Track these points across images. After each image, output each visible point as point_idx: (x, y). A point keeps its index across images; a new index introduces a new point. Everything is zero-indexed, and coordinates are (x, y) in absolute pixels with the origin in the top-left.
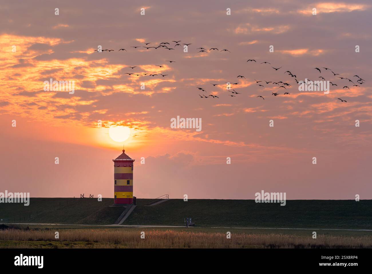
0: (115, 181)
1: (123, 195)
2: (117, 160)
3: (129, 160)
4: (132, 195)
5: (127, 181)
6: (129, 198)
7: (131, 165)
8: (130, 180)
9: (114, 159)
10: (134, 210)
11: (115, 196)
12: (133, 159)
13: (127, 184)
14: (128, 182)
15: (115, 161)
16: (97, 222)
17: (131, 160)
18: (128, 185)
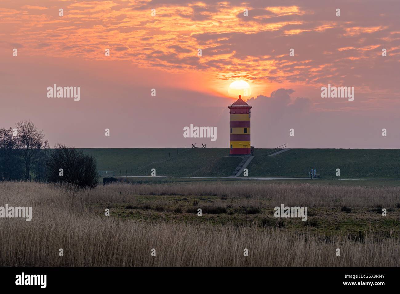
0: (231, 130)
1: (240, 145)
2: (233, 106)
3: (246, 106)
4: (250, 145)
5: (244, 129)
6: (246, 147)
7: (248, 112)
8: (248, 128)
9: (230, 106)
10: (252, 161)
11: (231, 146)
12: (250, 105)
13: (244, 132)
14: (245, 131)
15: (231, 108)
16: (211, 174)
17: (248, 106)
18: (245, 134)
